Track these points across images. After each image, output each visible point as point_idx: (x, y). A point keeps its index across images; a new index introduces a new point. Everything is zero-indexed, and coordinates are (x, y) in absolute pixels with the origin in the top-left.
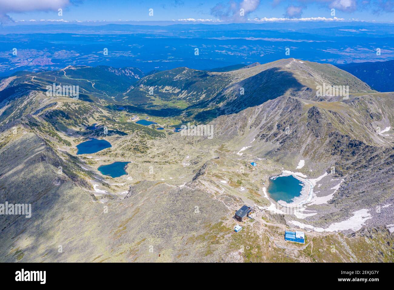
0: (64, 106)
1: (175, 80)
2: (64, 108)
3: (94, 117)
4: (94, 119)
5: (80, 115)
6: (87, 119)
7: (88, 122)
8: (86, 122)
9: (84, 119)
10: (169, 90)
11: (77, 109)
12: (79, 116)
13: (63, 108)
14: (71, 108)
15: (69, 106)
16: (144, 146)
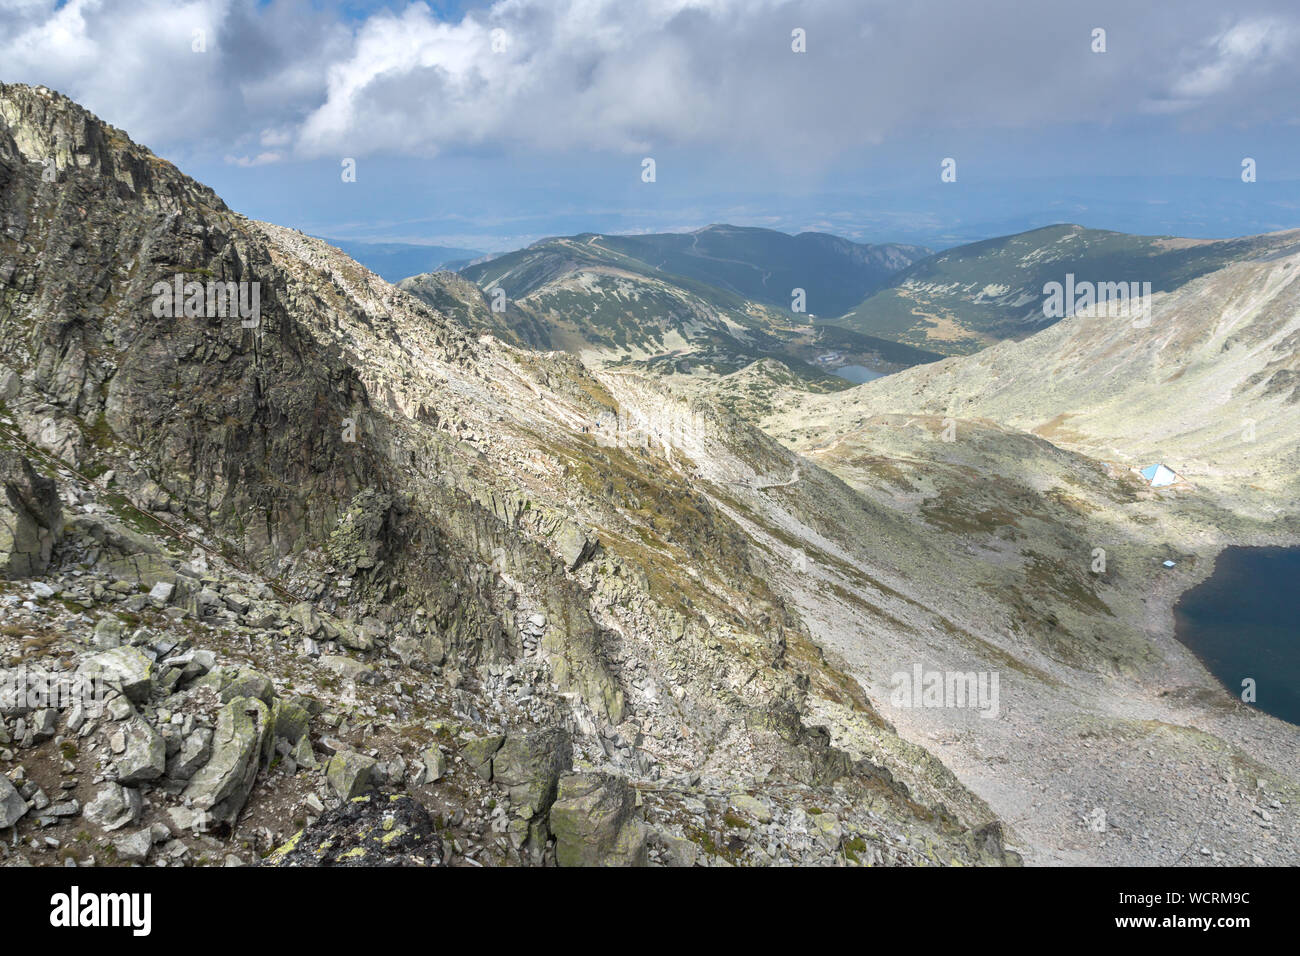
0: (598, 284)
1: (1023, 266)
2: (598, 290)
3: (685, 329)
4: (684, 335)
5: (641, 318)
6: (660, 333)
7: (660, 341)
8: (653, 341)
9: (649, 330)
10: (996, 298)
11: (636, 298)
12: (637, 320)
13: (593, 290)
14: (618, 293)
15: (615, 287)
16: (759, 401)
